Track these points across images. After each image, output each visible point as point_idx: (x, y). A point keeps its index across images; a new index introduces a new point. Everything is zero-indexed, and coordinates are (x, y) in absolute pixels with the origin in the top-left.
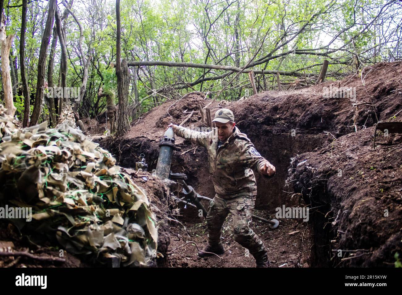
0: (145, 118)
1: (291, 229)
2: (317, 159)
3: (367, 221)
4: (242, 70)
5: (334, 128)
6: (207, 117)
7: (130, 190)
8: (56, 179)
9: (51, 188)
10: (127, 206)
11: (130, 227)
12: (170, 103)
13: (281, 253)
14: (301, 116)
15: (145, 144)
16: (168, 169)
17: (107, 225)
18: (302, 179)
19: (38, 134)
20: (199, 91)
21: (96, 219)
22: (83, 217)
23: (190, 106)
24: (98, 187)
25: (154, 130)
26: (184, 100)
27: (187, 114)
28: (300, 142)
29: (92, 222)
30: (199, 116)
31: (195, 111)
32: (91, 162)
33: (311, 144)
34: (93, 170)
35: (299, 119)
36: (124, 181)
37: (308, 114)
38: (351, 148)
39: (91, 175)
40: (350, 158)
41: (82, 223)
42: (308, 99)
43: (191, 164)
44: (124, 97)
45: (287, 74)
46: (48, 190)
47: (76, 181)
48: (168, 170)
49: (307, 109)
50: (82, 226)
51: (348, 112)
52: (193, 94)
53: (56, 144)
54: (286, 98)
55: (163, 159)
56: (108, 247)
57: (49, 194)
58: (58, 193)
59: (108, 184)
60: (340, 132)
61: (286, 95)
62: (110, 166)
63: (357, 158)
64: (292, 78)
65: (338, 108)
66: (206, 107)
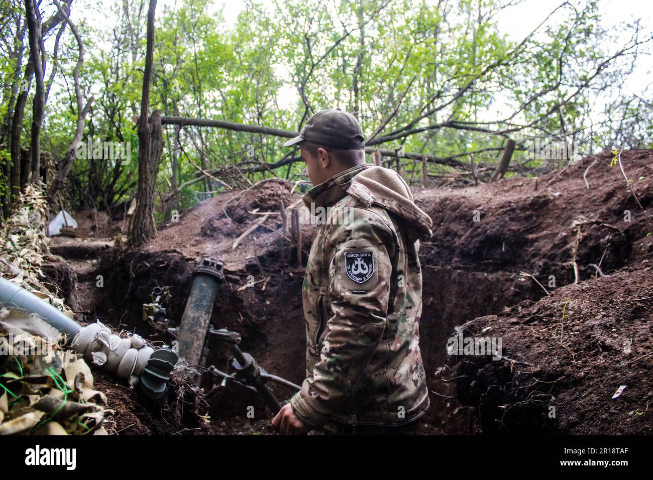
0: (186, 218)
5: (526, 265)
6: (293, 224)
12: (231, 194)
14: (463, 236)
15: (175, 266)
16: (205, 320)
20: (283, 178)
23: (265, 202)
25: (196, 240)
26: (256, 191)
27: (258, 216)
28: (461, 284)
30: (279, 223)
31: (272, 211)
33: (482, 290)
35: (461, 242)
37: (479, 235)
40: (607, 349)
42: (478, 206)
43: (256, 309)
44: (150, 176)
45: (438, 161)
48: (205, 323)
49: (477, 224)
54: (437, 201)
55: (196, 301)
61: (437, 196)
64: (448, 168)
65: (535, 227)
66: (292, 206)
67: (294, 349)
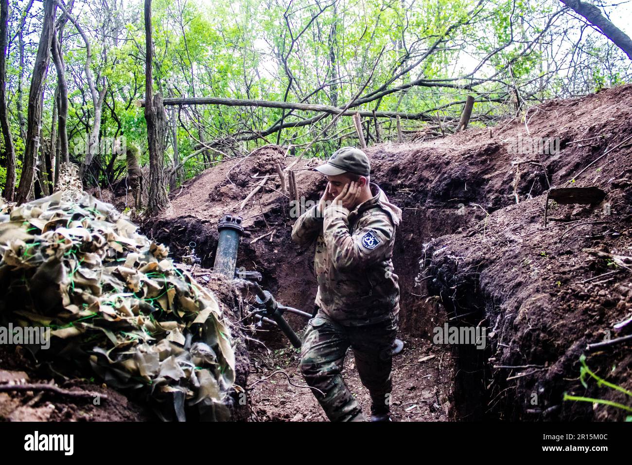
0: (192, 187)
1: (421, 354)
2: (463, 244)
3: (540, 325)
4: (342, 111)
5: (484, 199)
6: (290, 184)
7: (192, 293)
8: (87, 276)
9: (79, 291)
10: (189, 317)
11: (195, 348)
12: (230, 162)
13: (408, 389)
14: (434, 181)
15: (193, 228)
16: (233, 264)
17: (161, 345)
18: (442, 274)
19: (50, 210)
20: (275, 144)
21: (147, 337)
22: (127, 334)
23: (263, 167)
24: (146, 290)
25: (207, 205)
26: (253, 157)
27: (258, 180)
28: (434, 220)
29: (141, 341)
30: (277, 183)
31: (270, 174)
32: (132, 252)
33: (450, 223)
34: (136, 265)
35: (432, 186)
36: (183, 279)
37: (445, 179)
38: (512, 227)
39: (134, 271)
40: (511, 242)
41: (127, 342)
42: (444, 155)
43: (267, 258)
44: (159, 153)
45: (411, 118)
46: (76, 293)
47: (113, 280)
48: (233, 266)
49: (444, 170)
50: (127, 347)
51: (504, 174)
52: (266, 148)
53: (81, 225)
54: (411, 154)
55: (224, 250)
56: (167, 377)
57: (77, 299)
58: (90, 298)
59: (161, 284)
60: (494, 204)
61: (411, 149)
62: (160, 257)
63: (521, 241)
64: (418, 123)
65: (490, 169)
66: (288, 169)
67: (301, 289)
